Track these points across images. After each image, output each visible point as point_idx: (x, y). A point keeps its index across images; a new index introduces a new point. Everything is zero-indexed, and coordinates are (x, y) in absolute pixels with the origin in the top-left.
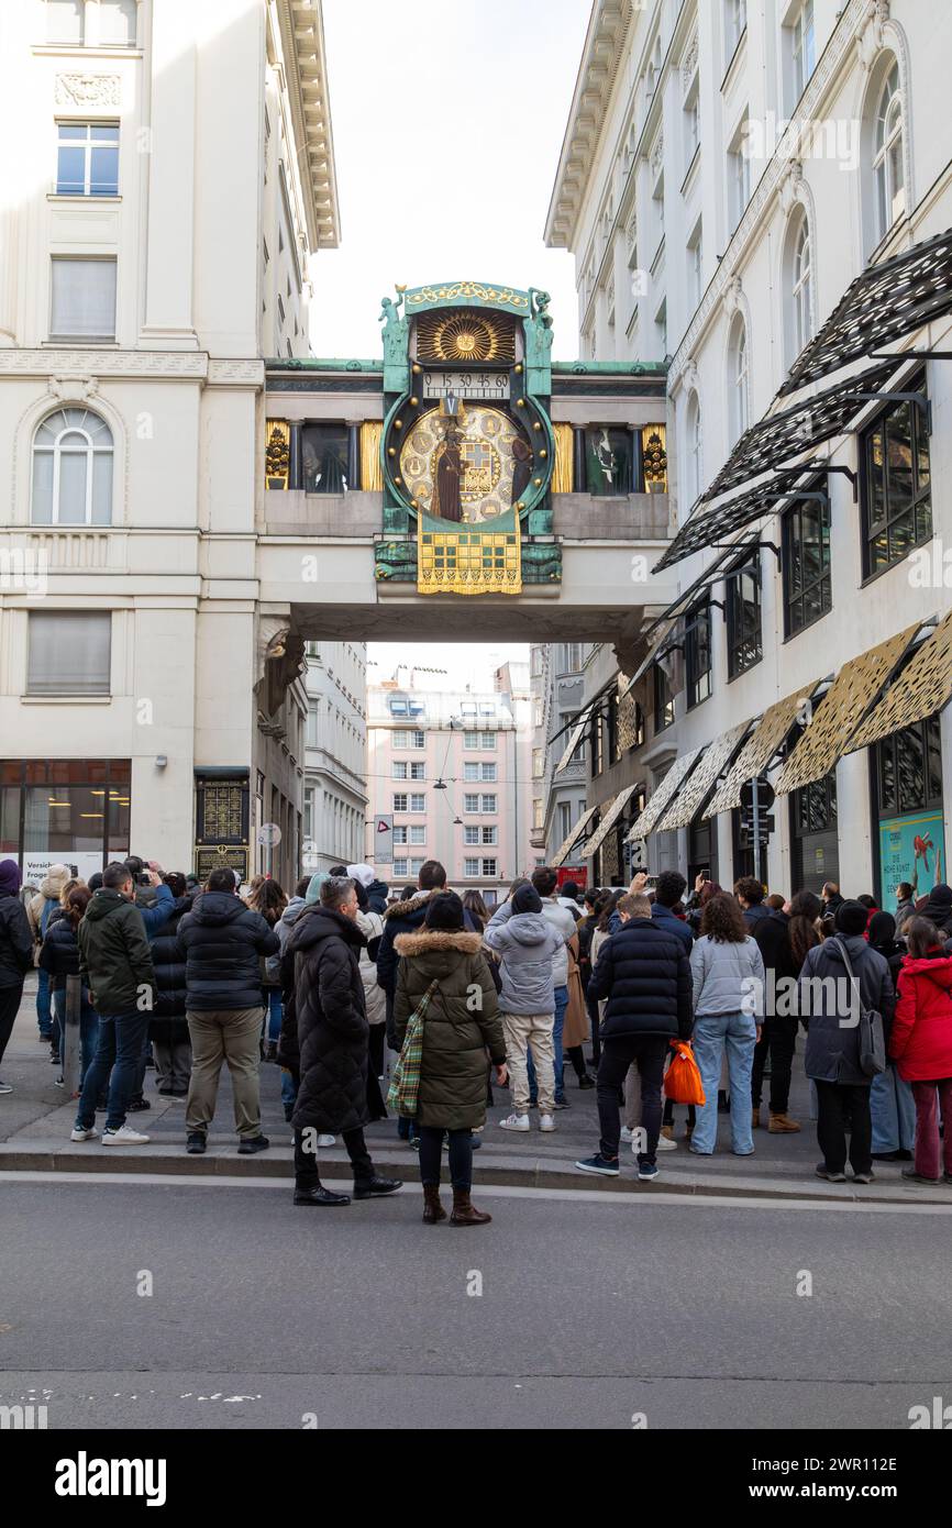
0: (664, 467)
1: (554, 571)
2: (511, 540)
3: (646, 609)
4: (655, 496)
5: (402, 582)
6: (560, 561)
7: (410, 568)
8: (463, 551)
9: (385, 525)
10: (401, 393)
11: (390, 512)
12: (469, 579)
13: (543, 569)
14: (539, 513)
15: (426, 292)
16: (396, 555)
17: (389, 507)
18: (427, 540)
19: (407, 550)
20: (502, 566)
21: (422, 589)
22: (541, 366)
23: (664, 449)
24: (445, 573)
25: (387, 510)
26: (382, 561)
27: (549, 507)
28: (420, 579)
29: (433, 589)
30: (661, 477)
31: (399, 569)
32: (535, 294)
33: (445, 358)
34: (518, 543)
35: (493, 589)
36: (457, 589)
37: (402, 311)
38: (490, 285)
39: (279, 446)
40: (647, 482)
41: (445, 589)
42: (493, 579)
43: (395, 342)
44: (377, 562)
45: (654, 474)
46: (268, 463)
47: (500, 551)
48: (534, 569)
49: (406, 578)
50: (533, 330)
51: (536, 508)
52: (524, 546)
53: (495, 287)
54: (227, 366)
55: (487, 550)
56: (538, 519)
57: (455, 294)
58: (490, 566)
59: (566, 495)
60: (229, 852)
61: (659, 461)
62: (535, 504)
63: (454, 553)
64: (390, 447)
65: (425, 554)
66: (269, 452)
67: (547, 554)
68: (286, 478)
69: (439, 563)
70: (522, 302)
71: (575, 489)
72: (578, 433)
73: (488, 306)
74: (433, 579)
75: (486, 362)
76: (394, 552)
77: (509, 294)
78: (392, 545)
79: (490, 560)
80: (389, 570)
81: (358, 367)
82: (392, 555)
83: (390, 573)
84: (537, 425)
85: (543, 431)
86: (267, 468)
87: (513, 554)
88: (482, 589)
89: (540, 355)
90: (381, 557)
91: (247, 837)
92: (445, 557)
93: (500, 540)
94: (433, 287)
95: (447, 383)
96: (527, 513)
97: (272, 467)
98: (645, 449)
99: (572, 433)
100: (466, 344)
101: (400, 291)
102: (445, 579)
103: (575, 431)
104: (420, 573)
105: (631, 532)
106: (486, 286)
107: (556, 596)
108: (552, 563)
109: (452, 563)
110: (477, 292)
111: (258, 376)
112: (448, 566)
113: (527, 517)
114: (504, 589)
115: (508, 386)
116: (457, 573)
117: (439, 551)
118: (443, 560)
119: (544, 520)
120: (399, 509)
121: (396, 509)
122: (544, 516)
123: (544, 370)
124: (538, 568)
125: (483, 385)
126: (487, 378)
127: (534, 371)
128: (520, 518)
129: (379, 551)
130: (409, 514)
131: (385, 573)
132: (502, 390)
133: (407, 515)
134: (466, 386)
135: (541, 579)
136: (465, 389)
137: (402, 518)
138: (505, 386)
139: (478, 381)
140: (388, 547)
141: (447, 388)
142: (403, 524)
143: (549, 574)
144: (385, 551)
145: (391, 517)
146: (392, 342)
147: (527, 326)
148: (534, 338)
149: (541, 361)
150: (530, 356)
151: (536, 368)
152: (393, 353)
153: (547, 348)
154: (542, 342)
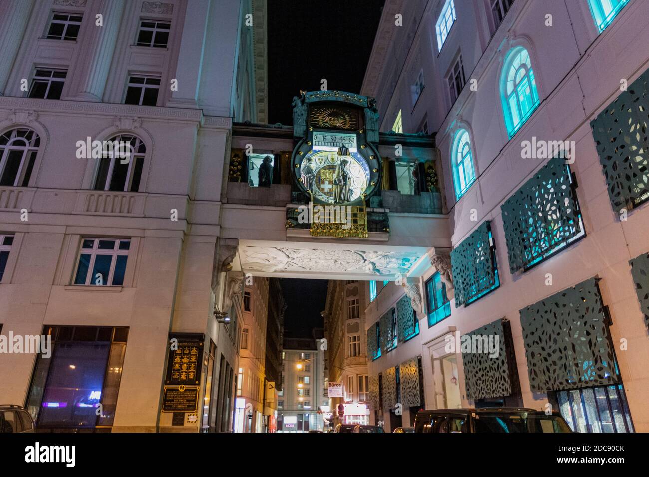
0: (437, 181)
1: (385, 226)
2: (361, 210)
4: (435, 193)
5: (301, 229)
6: (388, 222)
9: (292, 200)
10: (302, 138)
11: (295, 193)
13: (379, 226)
14: (375, 197)
17: (295, 191)
20: (357, 222)
22: (374, 129)
23: (436, 172)
24: (326, 226)
25: (293, 193)
26: (291, 217)
27: (380, 195)
28: (312, 228)
30: (436, 185)
33: (324, 127)
34: (365, 212)
39: (237, 162)
40: (429, 187)
44: (287, 218)
45: (433, 183)
46: (230, 170)
47: (355, 215)
48: (374, 225)
49: (303, 227)
51: (374, 195)
52: (369, 213)
54: (212, 120)
56: (375, 200)
59: (389, 191)
60: (186, 390)
61: (434, 178)
62: (373, 192)
64: (296, 163)
66: (232, 164)
67: (381, 217)
68: (240, 177)
72: (392, 163)
78: (296, 210)
80: (294, 222)
81: (280, 127)
83: (295, 224)
85: (375, 159)
86: (229, 172)
87: (363, 217)
89: (373, 124)
90: (290, 215)
91: (199, 380)
93: (355, 209)
96: (369, 197)
97: (232, 172)
104: (312, 225)
105: (423, 210)
108: (384, 223)
111: (229, 125)
113: (369, 199)
115: (355, 142)
119: (378, 201)
120: (300, 192)
121: (298, 192)
122: (378, 199)
124: (376, 225)
125: (342, 141)
126: (344, 139)
128: (365, 200)
129: (289, 212)
130: (306, 195)
131: (292, 224)
132: (352, 144)
133: (304, 195)
134: (334, 141)
135: (379, 230)
136: (334, 143)
137: (302, 197)
138: (353, 142)
139: (340, 140)
140: (294, 210)
141: (324, 142)
142: (302, 200)
143: (383, 228)
144: (292, 212)
145: (296, 196)
146: (299, 115)
147: (366, 111)
148: (370, 117)
149: (374, 127)
150: (368, 124)
151: (371, 130)
152: (299, 119)
153: (376, 121)
154: (374, 119)
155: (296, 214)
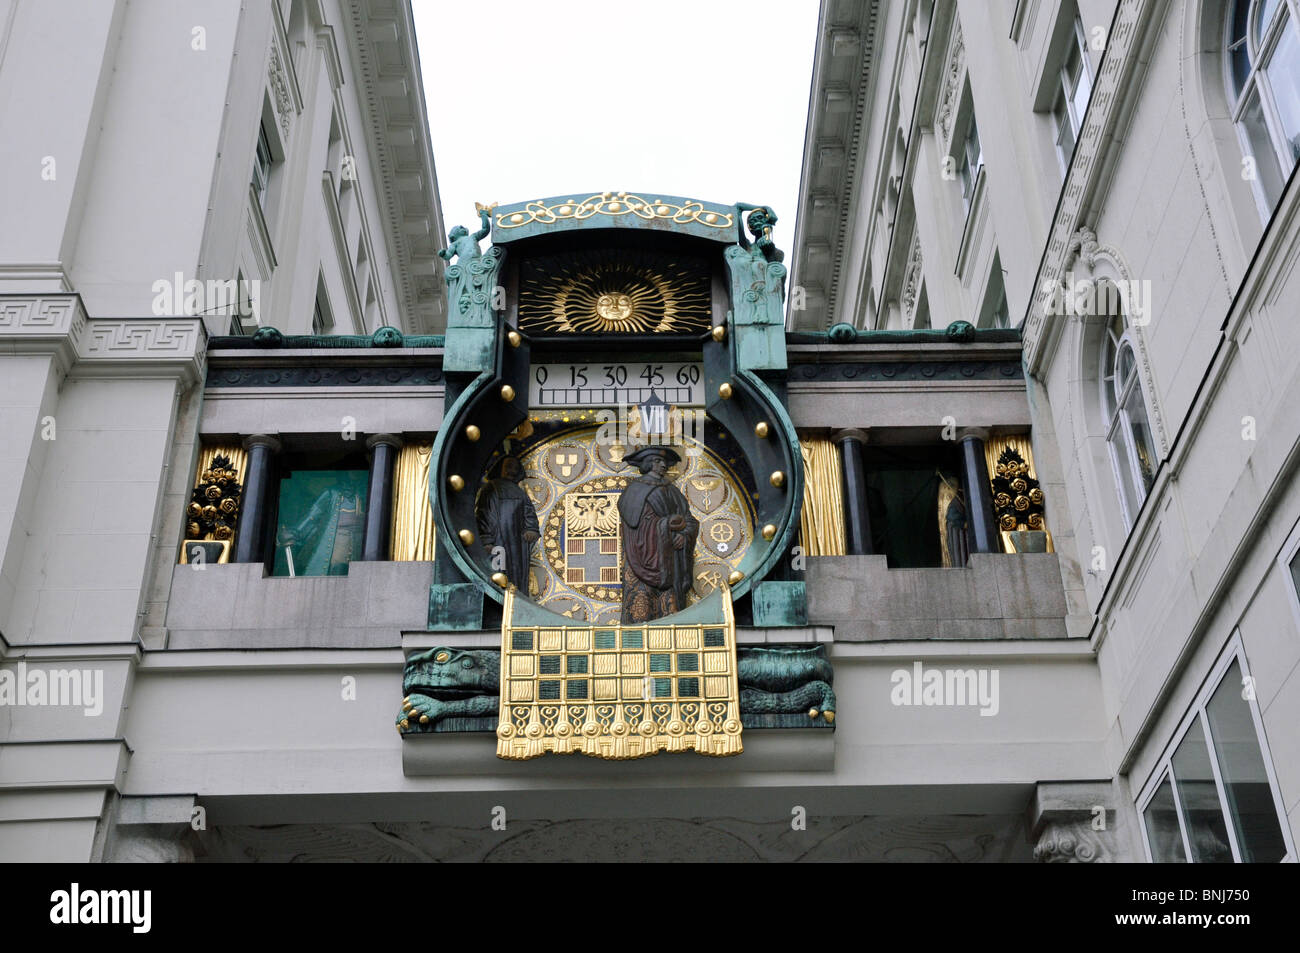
0: (1038, 508)
1: (816, 702)
2: (714, 639)
3: (1041, 792)
4: (1028, 557)
5: (460, 735)
6: (829, 681)
7: (481, 702)
8: (604, 664)
9: (433, 618)
10: (479, 373)
11: (445, 593)
12: (619, 723)
13: (791, 699)
14: (775, 585)
15: (534, 208)
16: (449, 675)
17: (443, 582)
18: (522, 642)
19: (476, 664)
20: (695, 694)
21: (505, 748)
22: (763, 319)
23: (1032, 475)
24: (563, 712)
25: (437, 588)
26: (416, 689)
27: (793, 577)
28: (504, 725)
29: (530, 747)
30: (1034, 527)
31: (456, 706)
32: (745, 215)
33: (573, 330)
34: (730, 646)
35: (674, 744)
36: (589, 746)
37: (486, 244)
38: (659, 197)
39: (219, 485)
40: (1005, 535)
41: (560, 746)
42: (675, 722)
43: (470, 289)
44: (406, 693)
45: (1019, 522)
46: (191, 516)
47: (688, 661)
48: (769, 700)
49: (472, 725)
51: (769, 577)
52: (743, 652)
53: (664, 199)
54: (121, 332)
55: (658, 661)
56: (774, 598)
57: (589, 211)
58: (668, 693)
59: (836, 559)
61: (1026, 493)
62: (766, 570)
63: (583, 668)
64: (449, 475)
65: (517, 675)
66: (199, 494)
67: (798, 666)
68: (226, 544)
69: (548, 691)
70: (719, 219)
71: (850, 549)
72: (848, 447)
73: (655, 227)
74: (534, 724)
76: (446, 669)
77: (694, 208)
78: (441, 656)
79: (668, 680)
80: (432, 706)
81: (396, 337)
82: (440, 675)
83: (434, 712)
84: (761, 426)
85: (774, 437)
86: (186, 524)
87: (720, 669)
88: (650, 746)
89: (760, 301)
90: (416, 679)
92: (563, 676)
93: (691, 640)
94: (547, 202)
95: (579, 381)
97: (198, 525)
98: (993, 475)
99: (835, 454)
100: (614, 312)
101: (485, 214)
102: (562, 724)
103: (840, 447)
104: (505, 713)
105: (984, 630)
106: (650, 198)
107: (827, 766)
108: (810, 687)
109: (579, 690)
110: (632, 207)
111: (188, 346)
112: (570, 696)
113: (750, 593)
114: (701, 744)
115: (701, 382)
116: (591, 711)
117: (548, 664)
118: (556, 684)
119: (788, 601)
120: (463, 585)
121: (458, 585)
122: (786, 592)
123: (770, 328)
124: (778, 698)
125: (650, 383)
126: (657, 371)
127: (751, 329)
128: (732, 598)
129: (411, 668)
130: (486, 595)
131: (421, 714)
132: (689, 389)
133: (480, 597)
134: (617, 385)
135: (788, 721)
136: (615, 390)
137: (469, 604)
138: (695, 383)
139: (641, 377)
140: (432, 659)
141: (578, 390)
142: (470, 616)
143: (806, 709)
144: (426, 668)
145: (444, 602)
146: (465, 290)
147: (732, 257)
148: (748, 277)
149: (764, 312)
150: (742, 305)
151: (755, 324)
152: (466, 307)
153: (774, 291)
154: (764, 282)
155: (439, 675)
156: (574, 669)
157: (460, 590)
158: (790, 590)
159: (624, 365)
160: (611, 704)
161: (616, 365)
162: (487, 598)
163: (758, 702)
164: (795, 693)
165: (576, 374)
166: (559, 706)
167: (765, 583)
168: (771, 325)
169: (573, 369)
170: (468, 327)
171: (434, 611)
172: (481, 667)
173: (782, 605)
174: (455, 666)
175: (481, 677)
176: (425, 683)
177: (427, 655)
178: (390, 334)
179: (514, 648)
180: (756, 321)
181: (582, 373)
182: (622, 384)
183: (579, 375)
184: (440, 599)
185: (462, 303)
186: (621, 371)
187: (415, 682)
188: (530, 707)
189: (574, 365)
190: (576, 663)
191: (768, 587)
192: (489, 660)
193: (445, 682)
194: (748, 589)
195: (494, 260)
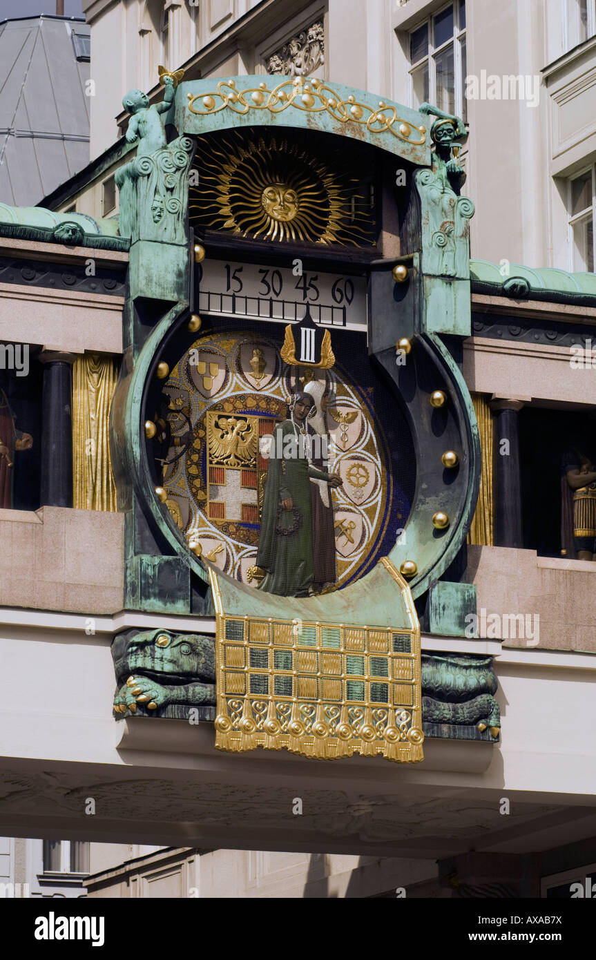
1: (485, 715)
2: (402, 644)
5: (183, 721)
6: (496, 695)
7: (199, 690)
8: (307, 661)
9: (139, 592)
10: (174, 303)
11: (147, 561)
12: (319, 723)
13: (465, 710)
14: (451, 587)
16: (171, 661)
17: (149, 552)
18: (234, 631)
19: (194, 651)
20: (384, 698)
21: (224, 740)
22: (451, 272)
24: (271, 708)
25: (145, 558)
26: (139, 672)
27: (467, 577)
28: (222, 718)
29: (245, 742)
31: (178, 692)
33: (238, 231)
34: (415, 654)
35: (366, 748)
36: (295, 744)
41: (270, 742)
42: (367, 726)
43: (162, 190)
44: (124, 674)
47: (380, 665)
48: (445, 710)
49: (192, 714)
50: (436, 193)
51: (442, 578)
52: (425, 658)
55: (353, 662)
56: (449, 600)
58: (361, 696)
62: (442, 567)
63: (288, 664)
65: (231, 664)
67: (472, 679)
69: (258, 684)
73: (349, 134)
74: (247, 719)
75: (321, 248)
76: (167, 653)
78: (161, 639)
79: (360, 684)
80: (157, 693)
82: (165, 658)
83: (161, 700)
84: (439, 398)
85: (451, 414)
87: (406, 675)
88: (346, 748)
89: (449, 247)
90: (140, 661)
92: (270, 671)
93: (381, 643)
95: (235, 285)
100: (280, 208)
102: (271, 720)
103: (497, 417)
104: (221, 704)
108: (481, 699)
109: (285, 687)
112: (278, 692)
113: (427, 594)
114: (389, 750)
115: (356, 301)
116: (295, 708)
117: (258, 657)
118: (265, 678)
119: (460, 603)
120: (171, 558)
121: (166, 558)
122: (459, 596)
123: (457, 282)
124: (454, 710)
125: (305, 296)
126: (313, 282)
127: (439, 281)
128: (412, 597)
129: (134, 648)
130: (192, 571)
131: (150, 701)
132: (344, 309)
133: (186, 574)
134: (272, 295)
135: (462, 732)
136: (271, 300)
137: (176, 579)
138: (350, 302)
139: (297, 288)
140: (153, 642)
141: (234, 297)
142: (180, 593)
143: (476, 722)
144: (148, 649)
145: (154, 575)
147: (423, 184)
148: (438, 215)
149: (451, 261)
150: (431, 250)
151: (442, 276)
152: (160, 216)
153: (462, 235)
154: (453, 223)
155: (161, 659)
156: (281, 665)
157: (168, 562)
158: (463, 593)
159: (280, 269)
160: (313, 704)
161: (272, 269)
162: (193, 574)
163: (437, 712)
164: (467, 704)
165: (231, 275)
166: (267, 701)
167: (441, 583)
168: (458, 279)
169: (228, 268)
170: (162, 242)
171: (144, 584)
172: (198, 654)
173: (455, 609)
174: (176, 650)
175: (198, 664)
176: (149, 667)
177: (149, 636)
178: (74, 231)
179: (227, 637)
180: (444, 273)
181: (237, 274)
182: (277, 295)
183: (235, 277)
184: (150, 572)
185: (154, 209)
186: (276, 276)
187: (140, 664)
188: (243, 700)
189: (230, 263)
190: (282, 659)
191: (444, 588)
192: (205, 648)
193: (168, 667)
194: (426, 589)
195: (186, 155)
